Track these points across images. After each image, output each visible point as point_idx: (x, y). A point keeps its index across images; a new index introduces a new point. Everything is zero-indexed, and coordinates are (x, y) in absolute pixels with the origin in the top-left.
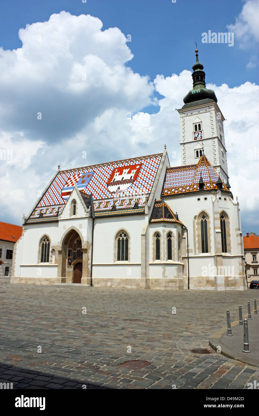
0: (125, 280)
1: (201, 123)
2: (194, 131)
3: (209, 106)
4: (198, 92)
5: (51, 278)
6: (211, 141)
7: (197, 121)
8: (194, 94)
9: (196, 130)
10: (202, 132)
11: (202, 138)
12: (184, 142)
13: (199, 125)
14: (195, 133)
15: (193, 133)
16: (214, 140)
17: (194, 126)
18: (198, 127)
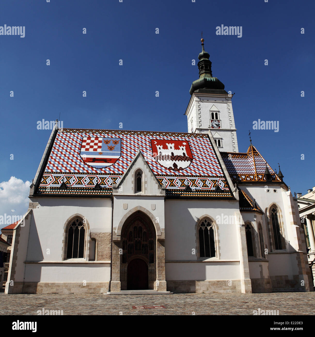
0: (216, 282)
1: (218, 113)
2: (211, 119)
3: (226, 98)
4: (214, 80)
5: (92, 283)
6: (229, 133)
7: (214, 109)
8: (209, 81)
9: (213, 118)
10: (220, 121)
11: (220, 128)
12: (201, 128)
13: (216, 114)
14: (212, 121)
15: (210, 121)
16: (233, 132)
17: (211, 114)
18: (214, 116)
